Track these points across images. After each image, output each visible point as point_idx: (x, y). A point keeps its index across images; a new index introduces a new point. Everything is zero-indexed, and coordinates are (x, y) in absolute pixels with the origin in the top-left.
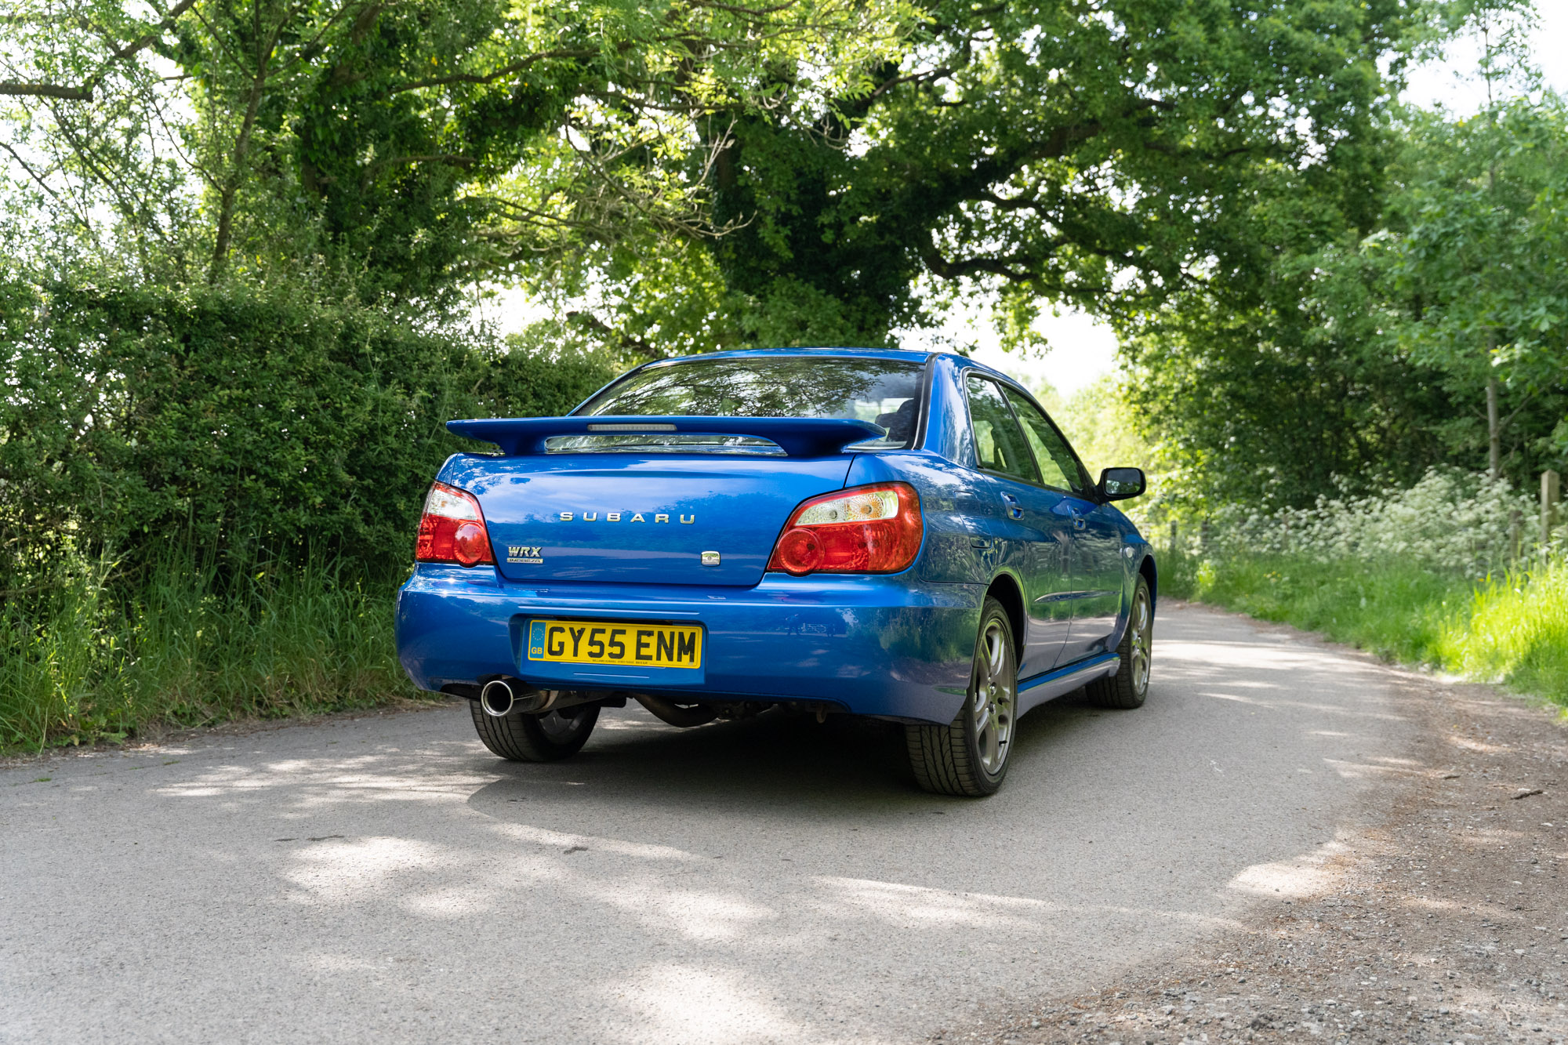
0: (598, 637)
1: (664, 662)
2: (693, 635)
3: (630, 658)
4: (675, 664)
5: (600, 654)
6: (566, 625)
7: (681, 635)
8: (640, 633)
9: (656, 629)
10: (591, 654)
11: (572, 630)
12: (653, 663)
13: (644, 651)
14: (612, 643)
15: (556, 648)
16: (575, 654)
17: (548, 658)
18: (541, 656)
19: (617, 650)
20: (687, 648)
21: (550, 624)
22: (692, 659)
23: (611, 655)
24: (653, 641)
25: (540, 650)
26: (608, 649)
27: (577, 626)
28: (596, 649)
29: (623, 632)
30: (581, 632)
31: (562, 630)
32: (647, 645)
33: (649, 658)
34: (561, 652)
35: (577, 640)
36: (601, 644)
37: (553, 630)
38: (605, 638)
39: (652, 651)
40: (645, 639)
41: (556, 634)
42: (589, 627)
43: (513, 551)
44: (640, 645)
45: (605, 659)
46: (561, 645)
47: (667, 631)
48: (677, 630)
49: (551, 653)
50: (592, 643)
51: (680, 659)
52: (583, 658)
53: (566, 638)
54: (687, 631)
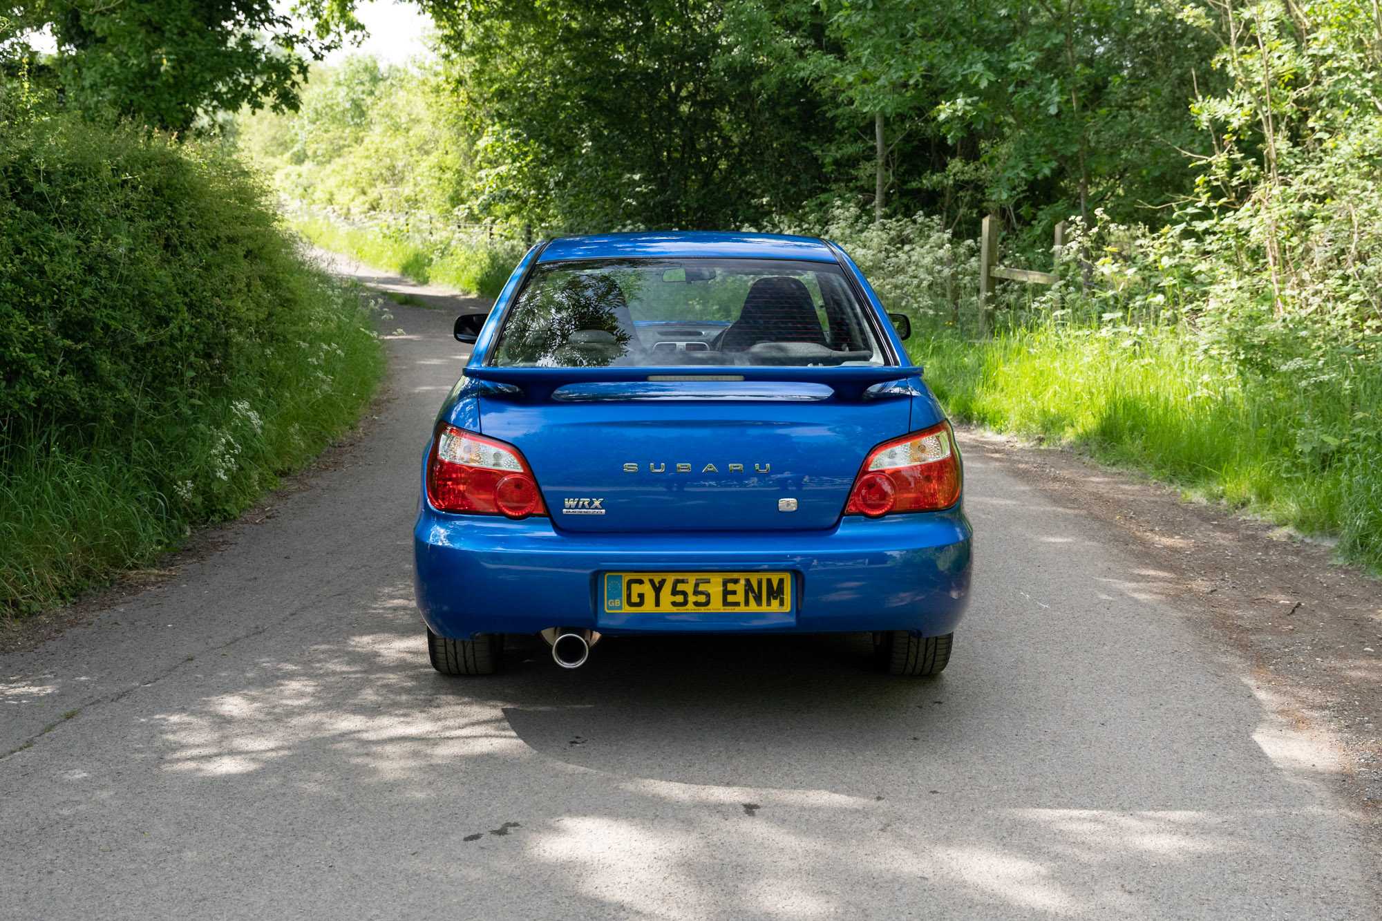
0: (680, 587)
1: (753, 607)
2: (781, 581)
3: (716, 606)
4: (764, 608)
5: (685, 603)
6: (645, 577)
7: (769, 581)
8: (725, 583)
9: (742, 578)
10: (674, 604)
11: (652, 581)
12: (742, 609)
13: (731, 598)
14: (696, 593)
15: (635, 599)
16: (657, 604)
17: (627, 609)
18: (620, 608)
19: (702, 599)
20: (775, 593)
21: (627, 577)
22: (782, 603)
23: (696, 604)
24: (740, 588)
25: (617, 603)
26: (692, 599)
27: (657, 578)
28: (680, 599)
29: (708, 581)
30: (663, 582)
31: (641, 582)
32: (734, 593)
33: (737, 604)
34: (641, 604)
35: (658, 590)
36: (684, 594)
37: (630, 582)
38: (688, 588)
39: (740, 597)
40: (731, 587)
41: (633, 586)
42: (671, 578)
43: (570, 502)
44: (726, 593)
45: (690, 607)
46: (641, 596)
47: (754, 579)
48: (764, 577)
49: (631, 604)
50: (674, 592)
51: (769, 604)
52: (666, 606)
53: (647, 589)
54: (775, 579)
